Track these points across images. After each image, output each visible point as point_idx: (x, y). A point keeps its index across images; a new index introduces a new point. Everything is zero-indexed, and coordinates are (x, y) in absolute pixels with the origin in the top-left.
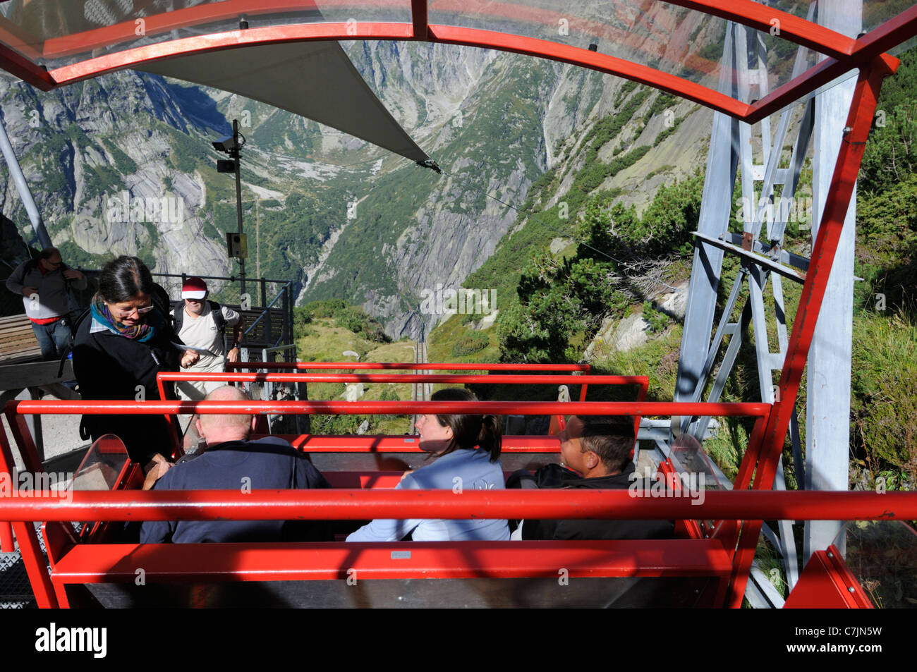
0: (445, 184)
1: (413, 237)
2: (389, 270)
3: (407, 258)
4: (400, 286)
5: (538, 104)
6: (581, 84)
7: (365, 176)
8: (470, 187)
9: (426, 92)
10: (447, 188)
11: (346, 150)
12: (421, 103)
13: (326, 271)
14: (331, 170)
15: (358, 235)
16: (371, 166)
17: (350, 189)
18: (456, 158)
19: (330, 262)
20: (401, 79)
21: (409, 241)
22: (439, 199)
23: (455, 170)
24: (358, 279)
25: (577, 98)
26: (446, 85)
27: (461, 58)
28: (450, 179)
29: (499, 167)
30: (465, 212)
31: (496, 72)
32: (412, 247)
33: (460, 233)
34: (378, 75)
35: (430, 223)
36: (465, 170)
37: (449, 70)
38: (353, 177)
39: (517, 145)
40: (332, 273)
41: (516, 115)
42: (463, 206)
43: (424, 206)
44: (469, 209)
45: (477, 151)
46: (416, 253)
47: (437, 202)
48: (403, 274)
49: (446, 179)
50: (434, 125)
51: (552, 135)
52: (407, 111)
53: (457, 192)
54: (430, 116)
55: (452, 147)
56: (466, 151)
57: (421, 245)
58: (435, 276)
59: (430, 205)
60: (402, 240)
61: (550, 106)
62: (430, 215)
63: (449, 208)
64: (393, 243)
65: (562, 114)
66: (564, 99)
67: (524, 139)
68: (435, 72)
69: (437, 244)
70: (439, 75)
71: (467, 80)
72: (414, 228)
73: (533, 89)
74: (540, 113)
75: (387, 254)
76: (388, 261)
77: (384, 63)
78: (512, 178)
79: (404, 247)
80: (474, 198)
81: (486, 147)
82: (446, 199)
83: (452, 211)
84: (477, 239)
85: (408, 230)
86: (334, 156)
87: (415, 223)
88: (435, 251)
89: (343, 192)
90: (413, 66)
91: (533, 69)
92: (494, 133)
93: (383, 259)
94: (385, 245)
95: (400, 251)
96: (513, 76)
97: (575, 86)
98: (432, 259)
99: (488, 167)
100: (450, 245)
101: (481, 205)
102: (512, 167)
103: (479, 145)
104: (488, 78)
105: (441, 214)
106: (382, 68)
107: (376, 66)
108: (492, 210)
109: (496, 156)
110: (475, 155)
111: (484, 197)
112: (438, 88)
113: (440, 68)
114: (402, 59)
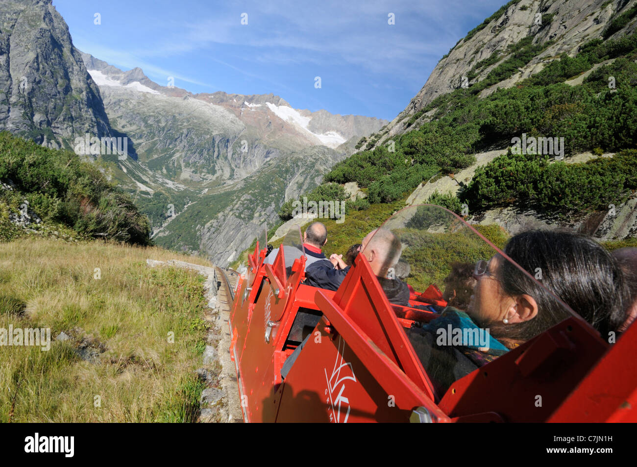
0: (236, 204)
1: (214, 225)
2: (198, 238)
3: (209, 234)
4: (201, 247)
5: (285, 182)
6: (305, 179)
7: (197, 194)
8: (248, 208)
9: (236, 166)
10: (237, 206)
11: (191, 180)
12: (233, 170)
13: (164, 231)
14: (182, 187)
15: (186, 218)
16: (202, 190)
17: (189, 197)
18: (243, 195)
19: (167, 228)
20: (226, 158)
21: (212, 226)
22: (232, 210)
23: (242, 199)
24: (180, 239)
25: (303, 184)
26: (245, 166)
27: (254, 158)
28: (239, 202)
29: (263, 203)
30: (244, 219)
31: (270, 165)
32: (212, 229)
33: (238, 228)
34: (216, 154)
35: (224, 220)
36: (247, 200)
37: (248, 160)
38: (192, 192)
39: (273, 196)
40: (167, 233)
41: (275, 183)
42: (242, 216)
43: (223, 212)
44: (245, 218)
45: (255, 193)
46: (214, 233)
47: (230, 211)
48: (204, 241)
49: (237, 202)
50: (236, 181)
51: (288, 196)
52: (225, 172)
53: (241, 209)
54: (235, 177)
55: (243, 189)
56: (250, 192)
57: (217, 230)
58: (220, 246)
59: (226, 212)
60: (208, 224)
61: (290, 184)
62: (225, 216)
63: (235, 215)
64: (203, 225)
65: (295, 189)
66: (297, 183)
67: (277, 194)
68: (242, 159)
69: (226, 231)
70: (243, 161)
71: (255, 167)
72: (215, 220)
73: (285, 175)
74: (286, 186)
75: (199, 230)
76: (198, 233)
77: (220, 149)
78: (268, 209)
79: (208, 228)
80: (248, 214)
81: (259, 193)
82: (235, 211)
83: (237, 217)
84: (245, 233)
85: (212, 221)
86: (185, 182)
87: (217, 218)
88: (223, 234)
89: (185, 197)
90: (233, 154)
91: (286, 167)
92: (264, 188)
93: (196, 232)
94: (199, 226)
95: (206, 230)
96: (277, 168)
97: (303, 179)
98: (221, 238)
99: (258, 202)
100: (231, 233)
101: (251, 217)
102: (269, 204)
103: (256, 191)
104: (265, 166)
105: (231, 217)
106: (219, 151)
107: (216, 149)
108: (255, 221)
109: (263, 198)
110: (253, 195)
111: (253, 214)
112: (242, 166)
113: (245, 159)
114: (229, 150)
